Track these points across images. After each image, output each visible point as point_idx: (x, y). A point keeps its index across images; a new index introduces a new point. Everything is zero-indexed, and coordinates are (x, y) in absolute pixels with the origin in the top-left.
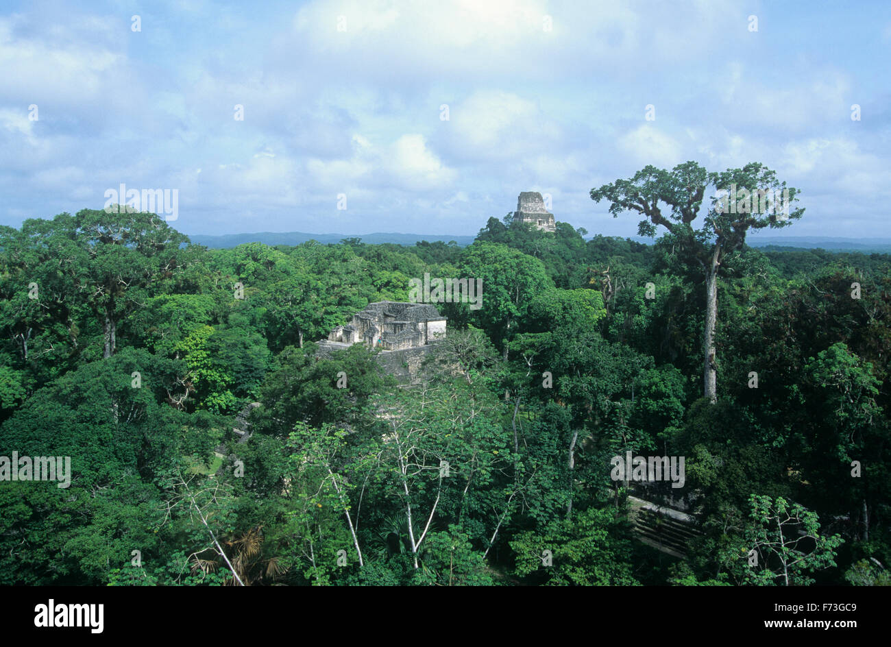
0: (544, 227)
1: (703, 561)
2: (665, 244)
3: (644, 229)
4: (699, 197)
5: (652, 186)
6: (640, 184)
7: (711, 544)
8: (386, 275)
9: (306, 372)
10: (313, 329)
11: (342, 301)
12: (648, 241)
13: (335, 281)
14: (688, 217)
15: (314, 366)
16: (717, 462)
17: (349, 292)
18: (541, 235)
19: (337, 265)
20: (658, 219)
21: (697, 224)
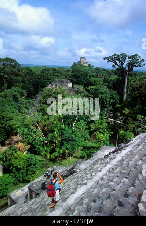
0: (86, 65)
1: (125, 128)
2: (118, 69)
3: (114, 66)
4: (125, 60)
5: (115, 58)
6: (113, 57)
7: (127, 125)
8: (56, 74)
9: (52, 92)
10: (42, 85)
11: (48, 79)
12: (114, 69)
13: (46, 75)
14: (122, 64)
15: (54, 91)
16: (129, 111)
17: (49, 77)
18: (85, 66)
19: (47, 72)
20: (116, 64)
21: (124, 66)
